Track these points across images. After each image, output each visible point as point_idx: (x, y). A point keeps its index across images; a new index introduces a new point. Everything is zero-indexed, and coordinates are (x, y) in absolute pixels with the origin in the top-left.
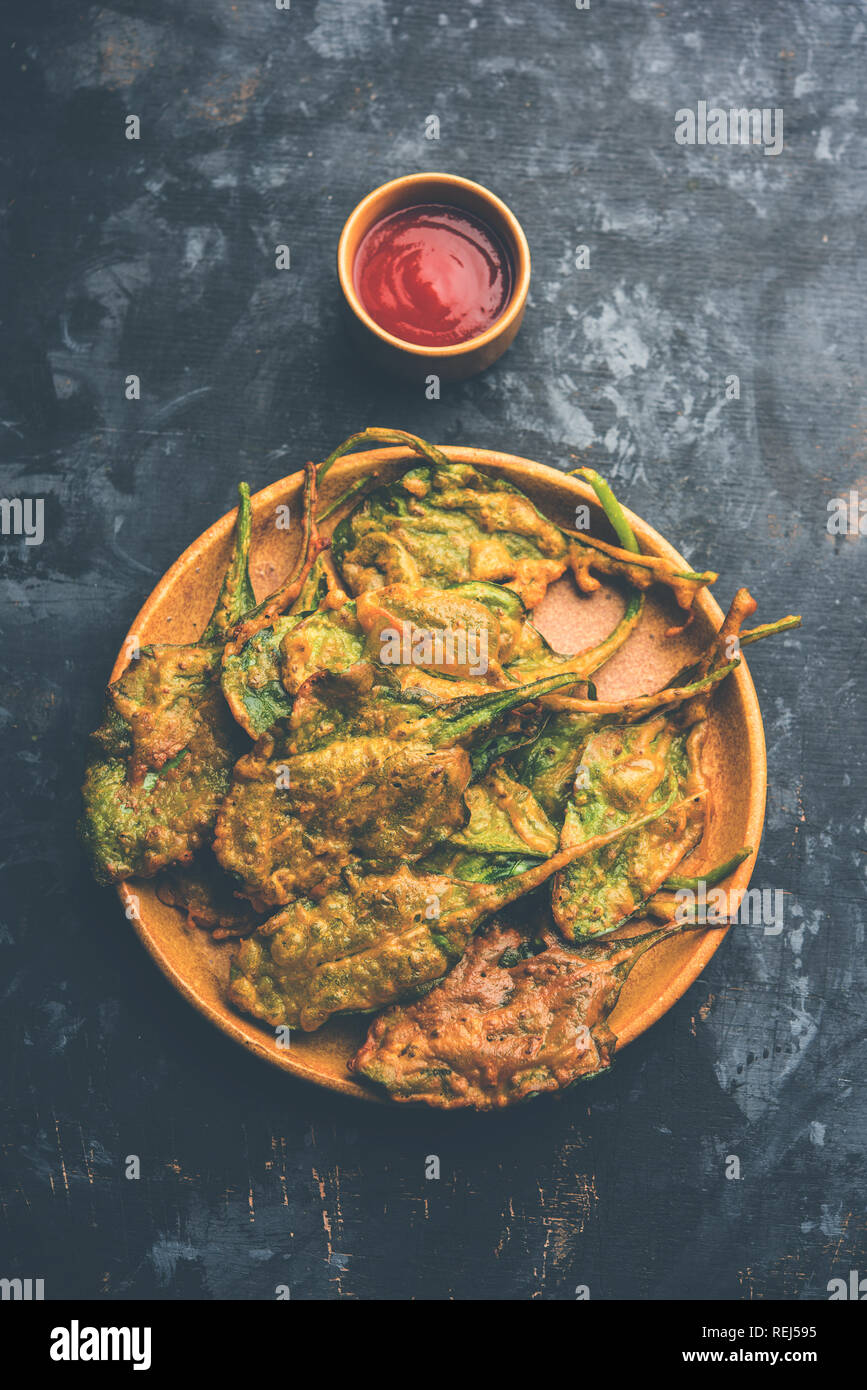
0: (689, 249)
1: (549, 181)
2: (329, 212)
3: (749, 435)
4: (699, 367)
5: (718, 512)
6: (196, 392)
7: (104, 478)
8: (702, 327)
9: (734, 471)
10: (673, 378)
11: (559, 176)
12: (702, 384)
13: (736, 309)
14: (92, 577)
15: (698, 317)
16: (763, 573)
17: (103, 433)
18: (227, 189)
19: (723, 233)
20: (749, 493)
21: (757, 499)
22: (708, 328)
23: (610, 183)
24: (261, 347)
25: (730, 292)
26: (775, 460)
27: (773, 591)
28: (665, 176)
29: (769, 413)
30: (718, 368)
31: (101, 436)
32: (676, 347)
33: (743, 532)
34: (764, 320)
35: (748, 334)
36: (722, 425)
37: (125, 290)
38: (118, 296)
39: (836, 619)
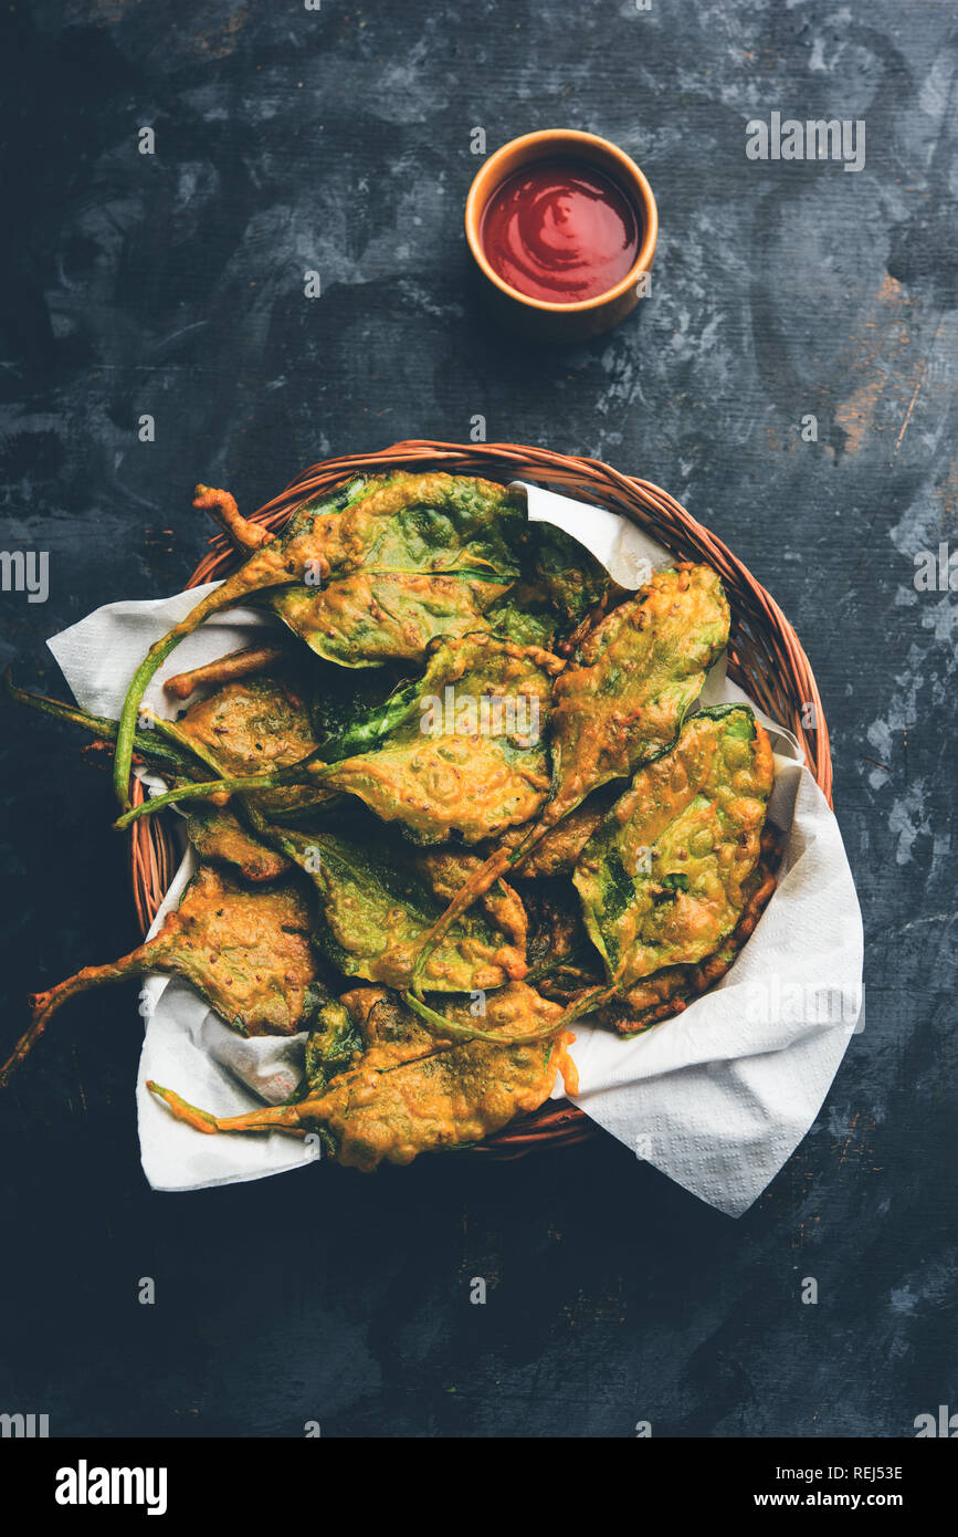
0: (683, 166)
1: (540, 103)
2: (321, 142)
3: (745, 350)
4: (694, 284)
5: (716, 428)
6: (192, 326)
7: (103, 415)
8: (698, 244)
9: (732, 386)
10: (669, 296)
11: (551, 97)
12: (699, 300)
13: (731, 225)
14: (94, 513)
15: (693, 234)
16: (762, 487)
17: (101, 370)
18: (217, 123)
19: (716, 149)
20: (746, 409)
21: (756, 414)
22: (703, 245)
23: (602, 102)
24: (255, 279)
25: (725, 208)
26: (772, 374)
27: (772, 505)
28: (657, 93)
29: (766, 329)
30: (715, 285)
31: (99, 374)
32: (671, 265)
33: (743, 447)
34: (759, 234)
35: (741, 248)
36: (719, 341)
37: (119, 228)
38: (113, 234)
39: (837, 531)
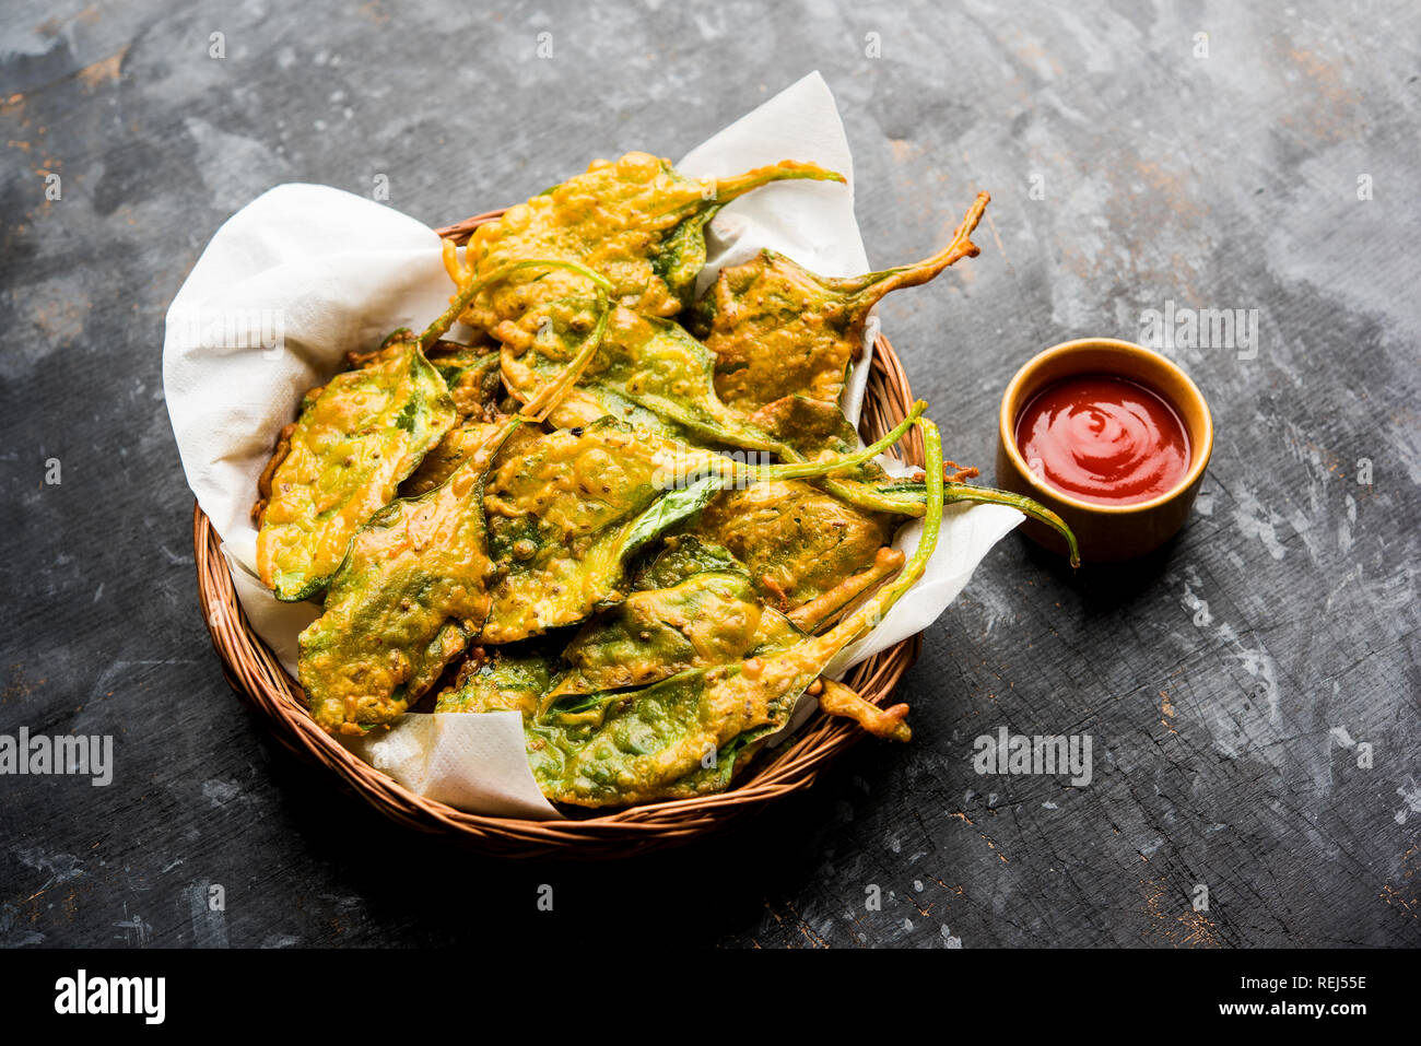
1: (504, 185)
11: (510, 175)
23: (556, 155)
28: (597, 124)
39: (1009, 345)
